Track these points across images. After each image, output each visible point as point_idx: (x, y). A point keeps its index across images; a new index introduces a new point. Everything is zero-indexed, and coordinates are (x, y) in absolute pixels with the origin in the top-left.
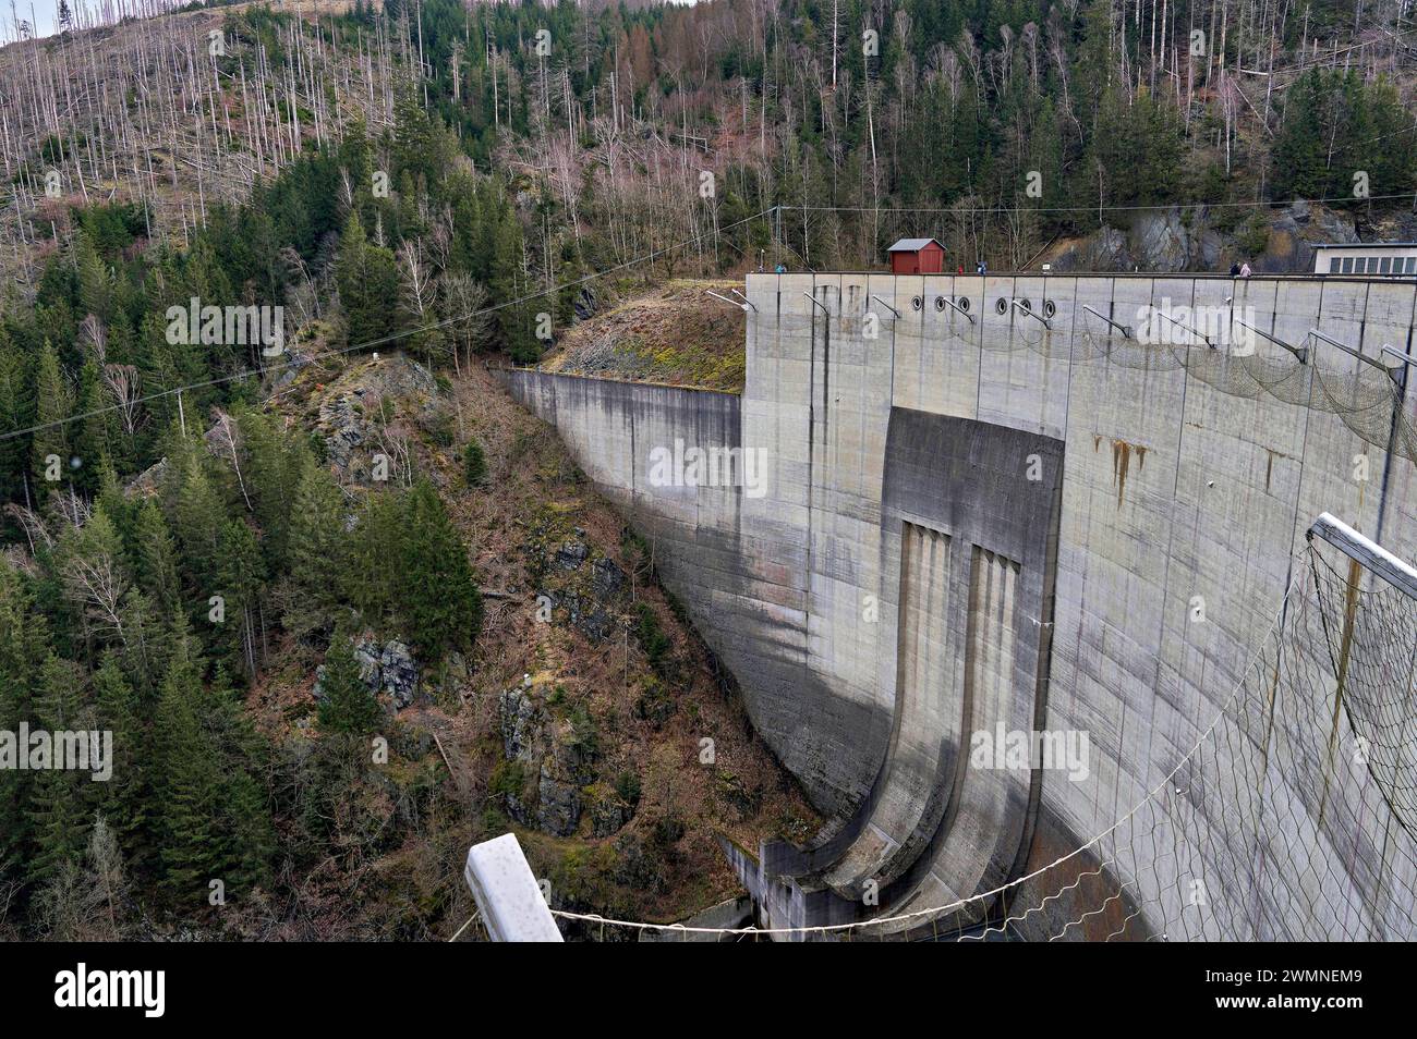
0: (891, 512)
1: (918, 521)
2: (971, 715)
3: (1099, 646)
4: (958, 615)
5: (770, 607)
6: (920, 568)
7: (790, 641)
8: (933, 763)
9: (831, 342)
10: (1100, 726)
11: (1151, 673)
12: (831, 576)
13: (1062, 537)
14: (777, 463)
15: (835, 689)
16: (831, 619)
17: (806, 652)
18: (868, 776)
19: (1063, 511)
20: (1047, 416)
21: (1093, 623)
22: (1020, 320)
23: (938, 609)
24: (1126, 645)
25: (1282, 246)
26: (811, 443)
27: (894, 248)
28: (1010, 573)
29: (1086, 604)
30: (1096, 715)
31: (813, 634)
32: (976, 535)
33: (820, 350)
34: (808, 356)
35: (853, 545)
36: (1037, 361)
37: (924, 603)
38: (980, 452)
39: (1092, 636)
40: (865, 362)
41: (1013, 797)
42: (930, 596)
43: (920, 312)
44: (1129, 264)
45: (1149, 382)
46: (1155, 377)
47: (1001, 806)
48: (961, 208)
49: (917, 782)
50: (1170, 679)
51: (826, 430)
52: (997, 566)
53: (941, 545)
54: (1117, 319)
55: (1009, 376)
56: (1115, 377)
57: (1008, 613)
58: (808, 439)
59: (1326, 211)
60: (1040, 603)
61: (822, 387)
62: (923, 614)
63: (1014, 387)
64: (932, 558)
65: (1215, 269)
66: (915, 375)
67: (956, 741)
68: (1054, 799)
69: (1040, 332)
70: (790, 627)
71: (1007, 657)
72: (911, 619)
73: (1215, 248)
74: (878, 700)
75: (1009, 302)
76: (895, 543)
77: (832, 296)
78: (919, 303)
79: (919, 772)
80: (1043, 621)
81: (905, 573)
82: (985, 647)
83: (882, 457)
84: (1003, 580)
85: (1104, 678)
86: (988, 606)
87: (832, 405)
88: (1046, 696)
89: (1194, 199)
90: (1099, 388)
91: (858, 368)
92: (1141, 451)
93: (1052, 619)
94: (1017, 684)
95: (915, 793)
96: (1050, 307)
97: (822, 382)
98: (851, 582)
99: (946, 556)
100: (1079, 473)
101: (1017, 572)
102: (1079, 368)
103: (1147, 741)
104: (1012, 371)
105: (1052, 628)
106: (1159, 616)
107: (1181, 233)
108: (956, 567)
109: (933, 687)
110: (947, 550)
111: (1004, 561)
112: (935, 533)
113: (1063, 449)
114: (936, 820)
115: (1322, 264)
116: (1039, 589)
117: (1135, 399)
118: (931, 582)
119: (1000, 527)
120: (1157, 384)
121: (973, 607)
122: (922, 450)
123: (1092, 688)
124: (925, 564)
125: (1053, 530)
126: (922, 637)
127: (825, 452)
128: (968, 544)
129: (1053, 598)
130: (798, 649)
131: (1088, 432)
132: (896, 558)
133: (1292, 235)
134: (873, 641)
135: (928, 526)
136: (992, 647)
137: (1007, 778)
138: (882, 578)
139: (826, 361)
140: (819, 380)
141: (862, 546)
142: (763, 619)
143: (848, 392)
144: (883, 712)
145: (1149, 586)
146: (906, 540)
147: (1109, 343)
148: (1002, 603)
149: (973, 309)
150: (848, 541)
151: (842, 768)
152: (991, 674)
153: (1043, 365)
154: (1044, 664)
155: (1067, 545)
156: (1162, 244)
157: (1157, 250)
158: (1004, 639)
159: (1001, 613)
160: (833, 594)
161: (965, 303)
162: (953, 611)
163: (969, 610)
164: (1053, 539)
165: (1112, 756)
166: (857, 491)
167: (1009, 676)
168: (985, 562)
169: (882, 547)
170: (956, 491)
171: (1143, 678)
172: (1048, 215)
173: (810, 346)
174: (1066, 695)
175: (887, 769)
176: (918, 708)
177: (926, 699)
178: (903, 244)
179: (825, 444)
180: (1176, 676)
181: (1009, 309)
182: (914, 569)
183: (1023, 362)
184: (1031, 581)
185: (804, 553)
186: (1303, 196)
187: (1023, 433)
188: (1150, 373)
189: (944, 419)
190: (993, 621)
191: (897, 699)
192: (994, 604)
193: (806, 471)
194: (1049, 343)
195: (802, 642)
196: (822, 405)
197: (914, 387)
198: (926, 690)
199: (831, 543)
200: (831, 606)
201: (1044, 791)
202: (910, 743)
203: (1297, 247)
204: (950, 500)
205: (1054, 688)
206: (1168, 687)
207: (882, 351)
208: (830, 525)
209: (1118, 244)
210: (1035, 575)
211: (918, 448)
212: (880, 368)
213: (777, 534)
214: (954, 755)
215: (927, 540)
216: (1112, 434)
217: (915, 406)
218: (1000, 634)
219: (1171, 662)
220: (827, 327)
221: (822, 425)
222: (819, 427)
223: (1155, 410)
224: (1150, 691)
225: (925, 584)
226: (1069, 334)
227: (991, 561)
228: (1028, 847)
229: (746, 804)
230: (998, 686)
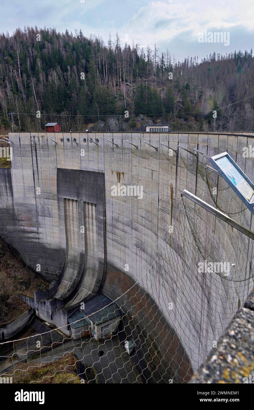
0: (60, 196)
1: (68, 198)
2: (87, 245)
3: (117, 221)
4: (81, 220)
5: (26, 228)
6: (69, 210)
7: (33, 236)
8: (78, 260)
9: (37, 152)
10: (120, 239)
11: (130, 225)
12: (44, 216)
13: (106, 196)
14: (24, 187)
15: (48, 247)
16: (45, 228)
17: (38, 239)
18: (61, 268)
19: (106, 190)
20: (99, 168)
21: (115, 215)
22: (90, 144)
23: (75, 220)
24: (124, 219)
25: (139, 125)
26: (34, 180)
27: (47, 125)
28: (94, 207)
29: (113, 212)
30: (118, 237)
31: (40, 233)
32: (84, 199)
33: (34, 154)
34: (31, 156)
35: (50, 207)
36: (95, 154)
37: (71, 219)
38: (83, 178)
39: (116, 219)
40: (48, 157)
41: (100, 262)
42: (73, 217)
43: (63, 142)
44: (106, 130)
45: (124, 157)
46: (125, 156)
47: (97, 266)
48: (63, 114)
49: (74, 266)
50: (135, 225)
51: (38, 176)
52: (90, 206)
53: (75, 203)
54: (114, 142)
55: (88, 158)
56: (115, 157)
57: (94, 217)
58: (33, 179)
59: (147, 117)
60: (102, 213)
61: (36, 164)
62: (71, 222)
63: (90, 161)
64: (73, 207)
65: (126, 131)
66: (63, 159)
67: (84, 252)
68: (110, 260)
69: (96, 147)
70: (33, 232)
71: (95, 228)
72: (68, 224)
73: (125, 126)
74: (61, 247)
75: (87, 139)
76: (62, 204)
77: (36, 139)
78: (62, 140)
79: (74, 263)
80: (104, 218)
81: (65, 212)
82: (89, 227)
83: (56, 182)
84: (92, 209)
85: (119, 228)
86: (89, 217)
87: (39, 169)
88: (106, 236)
89: (119, 114)
90: (112, 160)
91: (46, 158)
92: (123, 173)
93: (106, 217)
94: (98, 234)
95: (74, 269)
96: (97, 140)
97: (36, 163)
98: (50, 217)
99: (76, 206)
100: (109, 180)
101: (96, 207)
102: (106, 155)
103: (131, 240)
104: (89, 157)
105: (106, 219)
106: (131, 211)
107: (117, 122)
108: (79, 208)
109: (76, 241)
110: (76, 204)
111: (92, 204)
112: (73, 200)
113: (104, 175)
114: (81, 274)
115: (148, 129)
116: (102, 210)
117: (120, 161)
118: (73, 213)
119: (90, 196)
120: (125, 157)
121: (85, 218)
122: (67, 179)
123: (117, 231)
124: (71, 209)
125: (104, 195)
126: (72, 228)
127: (39, 182)
128: (82, 202)
129: (105, 211)
130: (36, 238)
131: (110, 170)
132: (63, 208)
133: (141, 123)
134: (58, 232)
135: (71, 199)
136: (91, 227)
137: (98, 258)
138: (59, 214)
139: (36, 157)
140: (35, 162)
141: (52, 207)
142: (24, 232)
143: (44, 165)
144: (63, 250)
145: (128, 204)
146: (65, 203)
147: (113, 149)
148: (92, 215)
149: (77, 141)
150: (48, 206)
151: (53, 268)
152: (91, 233)
153: (97, 155)
154: (105, 228)
155: (107, 198)
156: (113, 125)
157: (112, 126)
158: (94, 224)
159: (92, 218)
160: (45, 221)
161: (75, 140)
162: (80, 219)
163: (84, 218)
164: (104, 197)
165: (123, 246)
166: (49, 192)
167: (96, 233)
168: (87, 206)
169: (58, 206)
170: (78, 189)
171: (129, 226)
172: (85, 117)
173: (31, 153)
174: (111, 234)
175: (66, 264)
176: (73, 246)
177: (74, 244)
178: (49, 124)
179: (38, 180)
180: (136, 223)
181: (87, 141)
182: (68, 210)
183: (92, 154)
184: (100, 208)
185: (35, 211)
186: (142, 113)
187: (94, 172)
188: (124, 155)
189: (72, 170)
190: (90, 220)
191: (67, 245)
192: (90, 216)
193: (33, 188)
194: (98, 149)
195: (37, 236)
196: (36, 169)
197: (63, 163)
198: (74, 241)
199: (43, 207)
200: (45, 225)
201: (108, 259)
202: (71, 256)
203: (142, 125)
204: (76, 191)
205: (107, 233)
206: (135, 226)
207: (53, 153)
208: (42, 202)
209: (103, 124)
210: (100, 207)
211: (66, 178)
212: (53, 158)
213: (26, 207)
214: (83, 256)
215: (71, 202)
216: (116, 170)
217: (64, 167)
218: (93, 223)
219: (135, 221)
220: (36, 147)
221: (37, 175)
222: (36, 175)
223: (125, 163)
224: (131, 228)
225: (71, 214)
226: (103, 147)
227: (88, 205)
228: (105, 274)
229: (27, 284)
230: (93, 236)
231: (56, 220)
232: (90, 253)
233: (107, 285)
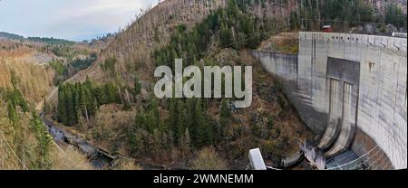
1: (333, 78)
2: (343, 113)
5: (304, 95)
10: (367, 111)
12: (316, 88)
14: (305, 67)
17: (311, 104)
20: (357, 58)
23: (337, 94)
24: (371, 96)
26: (312, 63)
28: (351, 86)
29: (364, 91)
30: (366, 109)
31: (312, 100)
32: (345, 79)
34: (311, 47)
35: (320, 83)
38: (345, 65)
42: (335, 91)
52: (348, 85)
54: (369, 42)
55: (350, 51)
60: (357, 91)
62: (334, 95)
63: (351, 53)
64: (336, 84)
66: (332, 51)
67: (341, 118)
70: (308, 99)
72: (332, 96)
76: (329, 81)
78: (333, 38)
79: (333, 124)
81: (330, 87)
82: (346, 100)
83: (326, 66)
84: (349, 88)
85: (368, 103)
86: (346, 92)
87: (316, 56)
88: (357, 107)
91: (321, 49)
95: (333, 128)
96: (357, 39)
97: (314, 52)
98: (320, 89)
99: (339, 84)
100: (363, 68)
103: (375, 112)
108: (341, 86)
113: (360, 64)
114: (337, 133)
116: (356, 88)
118: (336, 89)
123: (366, 105)
126: (334, 99)
128: (343, 81)
129: (359, 90)
130: (309, 103)
131: (364, 61)
134: (324, 101)
135: (335, 78)
139: (315, 48)
142: (302, 97)
147: (368, 46)
148: (349, 92)
149: (343, 39)
153: (356, 49)
154: (357, 102)
160: (316, 92)
163: (343, 93)
166: (321, 72)
168: (346, 85)
171: (374, 101)
173: (312, 45)
174: (361, 107)
175: (328, 125)
176: (333, 113)
177: (335, 111)
179: (315, 64)
180: (380, 100)
181: (350, 39)
182: (332, 86)
183: (353, 49)
185: (310, 85)
187: (353, 61)
189: (338, 59)
190: (348, 95)
191: (329, 111)
193: (311, 69)
195: (310, 101)
196: (314, 56)
198: (335, 109)
199: (316, 82)
200: (316, 94)
201: (357, 124)
202: (332, 119)
205: (359, 105)
206: (379, 102)
207: (326, 46)
208: (315, 79)
210: (356, 86)
211: (333, 64)
212: (325, 50)
213: (305, 81)
214: (340, 121)
215: (335, 81)
216: (368, 61)
217: (332, 56)
220: (315, 42)
224: (376, 103)
225: (334, 89)
226: (361, 44)
228: (355, 135)
229: (301, 133)
230: (349, 106)
231: (324, 92)
232: (345, 119)
233: (355, 143)
